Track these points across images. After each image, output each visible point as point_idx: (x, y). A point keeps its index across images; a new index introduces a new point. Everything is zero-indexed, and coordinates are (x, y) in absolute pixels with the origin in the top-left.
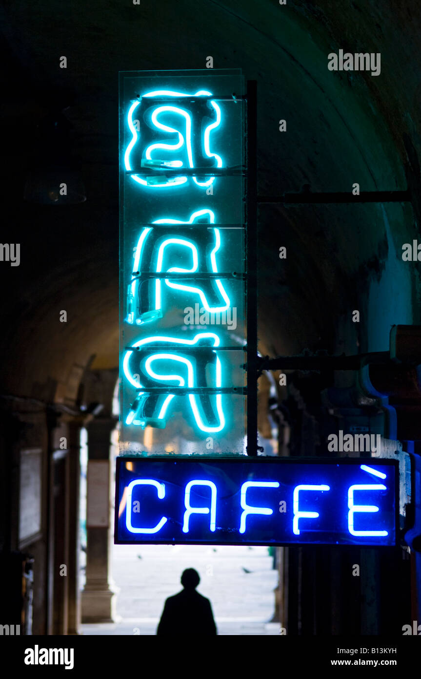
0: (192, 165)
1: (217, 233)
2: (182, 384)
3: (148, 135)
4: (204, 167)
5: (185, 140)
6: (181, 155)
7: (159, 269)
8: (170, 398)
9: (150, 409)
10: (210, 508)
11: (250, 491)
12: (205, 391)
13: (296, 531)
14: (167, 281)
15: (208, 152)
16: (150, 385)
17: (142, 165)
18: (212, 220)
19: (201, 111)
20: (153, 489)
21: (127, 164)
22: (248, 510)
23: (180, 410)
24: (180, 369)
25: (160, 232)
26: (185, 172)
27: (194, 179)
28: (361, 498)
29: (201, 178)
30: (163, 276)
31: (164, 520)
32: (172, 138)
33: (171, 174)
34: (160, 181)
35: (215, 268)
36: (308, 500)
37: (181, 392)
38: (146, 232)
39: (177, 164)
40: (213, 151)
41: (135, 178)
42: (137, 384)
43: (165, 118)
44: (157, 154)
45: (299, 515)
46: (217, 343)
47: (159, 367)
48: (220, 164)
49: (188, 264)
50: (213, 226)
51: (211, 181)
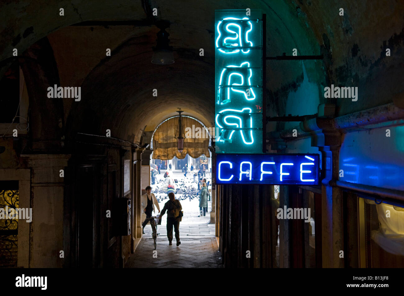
0: (241, 45)
1: (251, 70)
2: (238, 127)
3: (225, 34)
4: (246, 46)
5: (239, 36)
6: (237, 41)
7: (229, 84)
8: (233, 131)
9: (226, 135)
10: (249, 172)
11: (264, 165)
12: (246, 129)
13: (281, 180)
14: (232, 88)
15: (247, 41)
16: (225, 127)
17: (223, 45)
18: (249, 66)
19: (244, 25)
20: (228, 165)
21: (217, 45)
22: (263, 172)
23: (237, 136)
25: (230, 70)
26: (239, 48)
27: (242, 50)
28: (305, 168)
29: (245, 50)
30: (231, 86)
31: (232, 176)
32: (234, 35)
33: (234, 48)
34: (230, 51)
35: (250, 84)
36: (286, 169)
37: (238, 130)
38: (224, 70)
39: (236, 45)
40: (249, 40)
41: (220, 50)
42: (221, 127)
43: (231, 28)
44: (228, 41)
45: (282, 174)
46: (251, 112)
47: (229, 120)
48: (252, 45)
49: (240, 82)
50: (249, 68)
51: (248, 51)
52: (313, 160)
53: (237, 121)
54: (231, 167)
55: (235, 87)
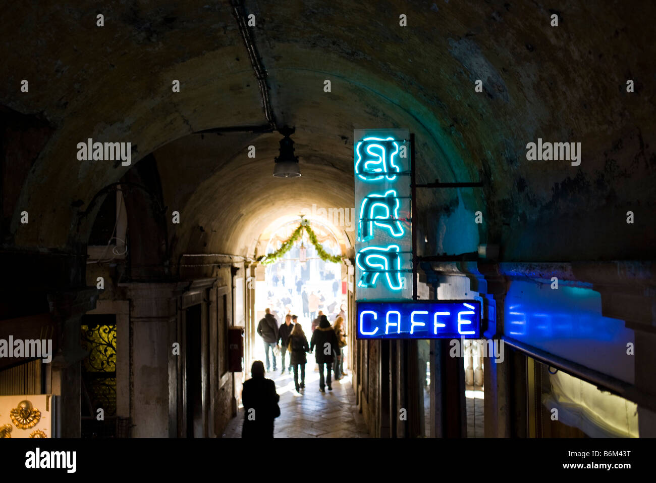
0: (386, 171)
1: (397, 200)
2: (383, 268)
3: (365, 157)
4: (391, 172)
5: (383, 159)
6: (381, 166)
7: (371, 217)
8: (377, 274)
9: (368, 279)
10: (397, 323)
11: (415, 315)
12: (393, 271)
13: (436, 332)
14: (375, 222)
15: (393, 165)
16: (368, 269)
17: (364, 170)
18: (395, 195)
19: (389, 147)
20: (372, 316)
21: (357, 171)
22: (414, 324)
23: (382, 280)
24: (381, 262)
25: (372, 200)
26: (383, 174)
27: (387, 176)
28: (463, 317)
29: (390, 176)
30: (374, 220)
31: (377, 329)
32: (377, 159)
33: (377, 175)
34: (372, 178)
35: (396, 217)
36: (441, 319)
37: (383, 272)
38: (366, 200)
39: (379, 170)
40: (395, 164)
41: (361, 176)
42: (363, 269)
43: (373, 150)
44: (370, 166)
45: (437, 325)
46: (398, 250)
47: (372, 261)
48: (398, 170)
49: (385, 215)
50: (395, 198)
51: (394, 178)
52: (473, 308)
53: (382, 262)
54: (376, 318)
55: (379, 221)
